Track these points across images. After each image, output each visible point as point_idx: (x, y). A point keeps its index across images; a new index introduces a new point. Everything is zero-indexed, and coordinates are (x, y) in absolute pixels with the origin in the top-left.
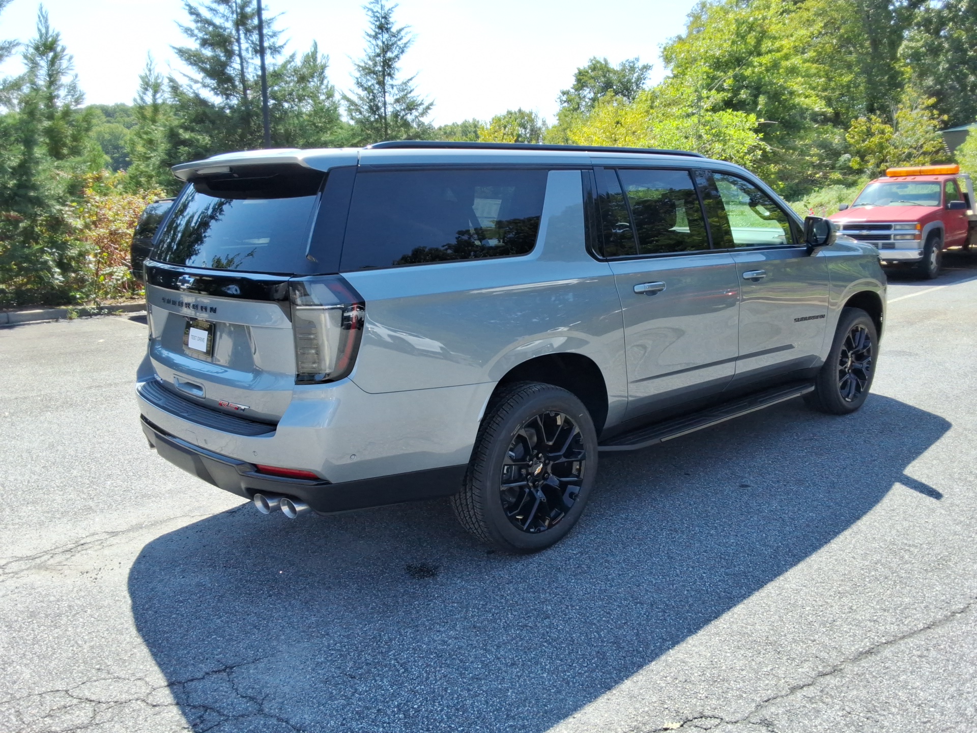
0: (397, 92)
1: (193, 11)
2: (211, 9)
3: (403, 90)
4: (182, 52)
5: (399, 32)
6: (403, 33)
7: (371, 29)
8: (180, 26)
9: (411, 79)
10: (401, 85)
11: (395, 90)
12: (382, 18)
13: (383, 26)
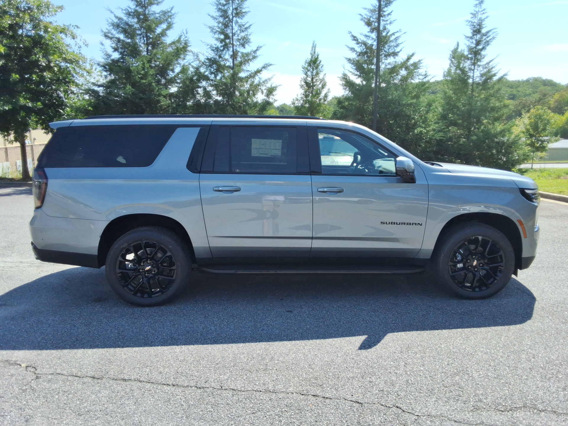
0: (482, 69)
1: (355, 38)
2: (366, 36)
3: (486, 68)
4: (349, 60)
5: (488, 32)
6: (490, 33)
7: (469, 33)
8: (348, 47)
9: (491, 61)
10: (485, 65)
11: (481, 68)
12: (478, 25)
13: (477, 31)
